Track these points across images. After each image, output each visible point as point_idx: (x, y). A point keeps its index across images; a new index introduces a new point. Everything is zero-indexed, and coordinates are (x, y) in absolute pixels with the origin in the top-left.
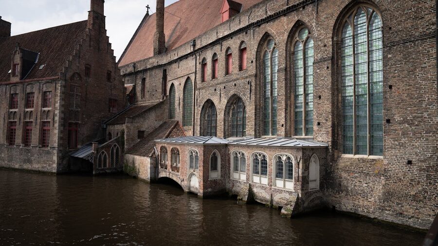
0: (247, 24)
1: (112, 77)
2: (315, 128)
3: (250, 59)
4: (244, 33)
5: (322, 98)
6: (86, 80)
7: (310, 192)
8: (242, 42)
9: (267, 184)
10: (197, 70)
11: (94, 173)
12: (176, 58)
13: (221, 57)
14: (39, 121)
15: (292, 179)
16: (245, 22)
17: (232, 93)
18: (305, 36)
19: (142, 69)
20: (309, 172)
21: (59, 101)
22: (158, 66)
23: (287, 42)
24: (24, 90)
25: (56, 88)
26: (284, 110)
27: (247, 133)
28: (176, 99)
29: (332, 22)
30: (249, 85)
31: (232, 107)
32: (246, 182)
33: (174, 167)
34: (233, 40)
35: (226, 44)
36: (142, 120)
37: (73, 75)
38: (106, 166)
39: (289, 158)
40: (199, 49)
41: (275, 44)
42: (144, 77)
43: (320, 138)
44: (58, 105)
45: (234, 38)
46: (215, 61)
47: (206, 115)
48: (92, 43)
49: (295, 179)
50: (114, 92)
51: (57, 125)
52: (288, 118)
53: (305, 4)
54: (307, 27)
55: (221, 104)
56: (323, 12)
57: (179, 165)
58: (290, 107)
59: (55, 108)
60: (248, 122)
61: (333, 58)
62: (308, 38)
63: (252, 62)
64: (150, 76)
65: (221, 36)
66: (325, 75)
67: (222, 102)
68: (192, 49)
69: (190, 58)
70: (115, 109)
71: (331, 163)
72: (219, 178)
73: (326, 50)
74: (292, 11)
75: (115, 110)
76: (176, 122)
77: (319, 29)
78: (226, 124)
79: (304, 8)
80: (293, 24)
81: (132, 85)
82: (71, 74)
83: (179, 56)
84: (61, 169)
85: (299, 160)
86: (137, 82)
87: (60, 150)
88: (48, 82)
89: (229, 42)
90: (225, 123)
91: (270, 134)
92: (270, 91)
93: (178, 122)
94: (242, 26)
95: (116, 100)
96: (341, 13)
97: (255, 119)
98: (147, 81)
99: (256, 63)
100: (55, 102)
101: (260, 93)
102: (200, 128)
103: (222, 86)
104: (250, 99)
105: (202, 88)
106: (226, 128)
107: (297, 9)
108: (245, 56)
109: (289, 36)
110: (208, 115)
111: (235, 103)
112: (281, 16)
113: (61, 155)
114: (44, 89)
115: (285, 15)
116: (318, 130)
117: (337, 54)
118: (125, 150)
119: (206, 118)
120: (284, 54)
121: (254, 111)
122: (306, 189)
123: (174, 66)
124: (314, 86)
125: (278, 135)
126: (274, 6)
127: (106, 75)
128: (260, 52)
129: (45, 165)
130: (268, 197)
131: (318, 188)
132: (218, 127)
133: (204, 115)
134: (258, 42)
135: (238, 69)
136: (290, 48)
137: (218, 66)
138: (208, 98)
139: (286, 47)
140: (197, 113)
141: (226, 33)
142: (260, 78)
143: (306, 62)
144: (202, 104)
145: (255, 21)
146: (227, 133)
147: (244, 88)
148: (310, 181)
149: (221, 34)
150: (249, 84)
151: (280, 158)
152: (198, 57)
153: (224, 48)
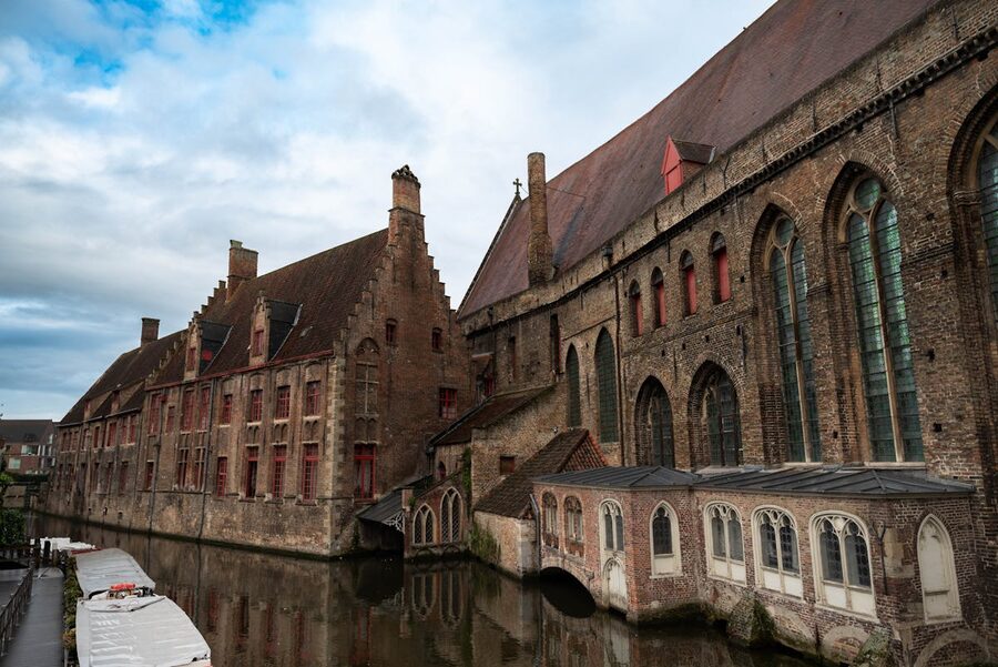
0: (722, 190)
1: (444, 342)
2: (929, 439)
3: (737, 273)
4: (719, 213)
5: (937, 355)
6: (389, 351)
7: (933, 626)
8: (716, 236)
9: (801, 596)
10: (621, 310)
11: (406, 555)
12: (575, 287)
13: (671, 275)
14: (297, 444)
15: (869, 584)
16: (716, 186)
17: (701, 358)
18: (873, 200)
19: (506, 318)
20: (917, 567)
21: (334, 401)
22: (539, 308)
23: (825, 221)
24: (272, 382)
25: (328, 373)
26: (835, 393)
27: (745, 455)
28: (581, 380)
29: (943, 153)
30: (740, 337)
31: (707, 394)
32: (746, 586)
33: (573, 544)
34: (694, 233)
35: (678, 244)
36: (508, 431)
37: (362, 345)
38: (431, 540)
39: (853, 526)
40: (621, 262)
41: (796, 230)
42: (513, 335)
43: (947, 468)
44: (331, 409)
45: (696, 227)
46: (657, 285)
47: (649, 415)
48: (398, 274)
49: (877, 587)
50: (450, 374)
51: (330, 451)
52: (849, 416)
53: (861, 120)
54: (874, 176)
55: (678, 384)
56: (914, 130)
57: (583, 539)
58: (852, 385)
59: (327, 416)
60: (747, 428)
61: (956, 246)
62: (880, 204)
63: (743, 279)
64: (526, 330)
65: (665, 226)
66: (939, 294)
67: (681, 383)
68: (606, 263)
69: (605, 284)
70: (453, 410)
71: (991, 543)
72: (679, 573)
73: (934, 229)
74: (829, 143)
75: (451, 414)
76: (583, 434)
77: (907, 176)
78: (696, 435)
79: (859, 129)
80: (835, 174)
81: (488, 354)
82: (358, 341)
83: (581, 282)
84: (338, 548)
85: (880, 530)
86: (499, 347)
87: (338, 506)
88: (314, 363)
89: (685, 239)
90: (690, 433)
91: (808, 459)
92: (794, 348)
93: (587, 433)
94: (710, 196)
95: (454, 391)
96: (966, 123)
97: (764, 420)
98: (520, 342)
99: (753, 280)
100: (328, 403)
101: (769, 355)
102: (637, 445)
103: (677, 345)
104: (746, 371)
105: (635, 352)
106: (696, 444)
107: (841, 136)
108: (725, 268)
109: (827, 206)
110: (654, 414)
111: (713, 383)
112: (802, 159)
113: (338, 515)
114: (308, 378)
115: (812, 155)
116: (937, 446)
117: (969, 235)
118: (474, 502)
119: (650, 422)
120: (821, 252)
121: (758, 400)
122: (914, 619)
123: (573, 304)
124: (911, 327)
125: (826, 461)
126: (782, 137)
127: (431, 337)
128: (761, 253)
129: (308, 539)
130: (808, 634)
131: (958, 615)
132: (676, 444)
133: (645, 414)
134: (751, 231)
135: (710, 300)
136: (835, 234)
137: (666, 297)
138: (648, 374)
139: (824, 232)
140: (627, 411)
141: (676, 220)
142: (766, 317)
143: (884, 265)
144: (638, 389)
145: (741, 181)
146: (698, 457)
147: (730, 345)
148: (928, 594)
149: (666, 223)
150: (738, 333)
151: (828, 525)
152: (621, 282)
153: (676, 254)
